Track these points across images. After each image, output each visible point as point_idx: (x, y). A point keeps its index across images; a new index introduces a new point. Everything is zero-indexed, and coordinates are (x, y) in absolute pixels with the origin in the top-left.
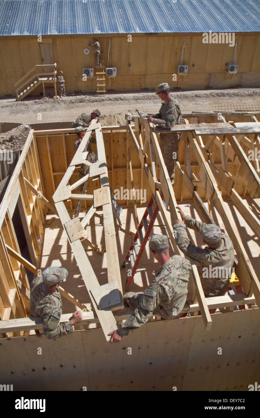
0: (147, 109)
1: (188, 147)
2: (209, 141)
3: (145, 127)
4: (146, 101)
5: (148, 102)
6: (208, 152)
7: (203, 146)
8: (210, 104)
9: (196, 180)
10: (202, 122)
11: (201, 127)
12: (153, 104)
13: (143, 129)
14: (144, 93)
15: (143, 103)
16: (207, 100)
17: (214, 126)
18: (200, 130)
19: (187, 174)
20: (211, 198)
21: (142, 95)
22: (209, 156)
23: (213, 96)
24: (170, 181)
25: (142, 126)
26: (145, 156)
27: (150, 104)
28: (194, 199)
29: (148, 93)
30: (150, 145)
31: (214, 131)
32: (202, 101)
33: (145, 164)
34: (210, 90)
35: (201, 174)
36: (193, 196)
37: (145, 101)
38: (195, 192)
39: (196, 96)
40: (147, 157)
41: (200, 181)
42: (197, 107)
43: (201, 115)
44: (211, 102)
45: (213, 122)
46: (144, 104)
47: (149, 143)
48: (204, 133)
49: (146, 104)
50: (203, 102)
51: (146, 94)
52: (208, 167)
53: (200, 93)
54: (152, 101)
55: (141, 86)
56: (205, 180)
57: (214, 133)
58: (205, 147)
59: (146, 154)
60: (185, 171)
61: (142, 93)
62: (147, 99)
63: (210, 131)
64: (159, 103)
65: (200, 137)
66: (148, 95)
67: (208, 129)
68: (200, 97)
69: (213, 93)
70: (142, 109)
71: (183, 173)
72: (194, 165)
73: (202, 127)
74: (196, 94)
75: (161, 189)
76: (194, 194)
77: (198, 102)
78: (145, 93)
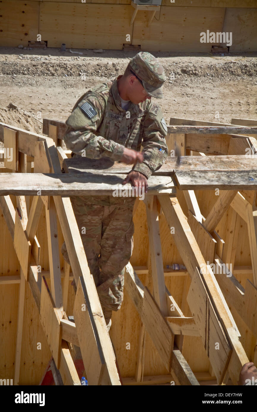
0: (43, 102)
1: (157, 219)
2: (217, 206)
3: (35, 158)
4: (40, 79)
5: (47, 81)
6: (213, 234)
7: (199, 217)
8: (224, 96)
9: (179, 316)
10: (197, 152)
11: (192, 167)
12: (59, 90)
13: (29, 162)
14: (34, 56)
15: (31, 85)
16: (215, 84)
17: (231, 164)
18: (190, 174)
19: (153, 299)
20: (222, 372)
21: (29, 61)
22: (217, 245)
23: (232, 73)
24: (103, 319)
25: (26, 155)
26: (33, 243)
27: (53, 88)
28: (172, 373)
29: (46, 57)
30: (47, 212)
31: (228, 177)
32: (202, 86)
33: (32, 267)
34: (225, 55)
35: (192, 299)
36: (171, 366)
37: (37, 78)
38: (177, 352)
39: (184, 71)
40: (39, 246)
41: (190, 321)
42: (186, 103)
43: (194, 132)
44: (227, 91)
45: (227, 153)
46: (34, 88)
47: (44, 206)
48: (201, 182)
49: (42, 88)
50: (204, 89)
51: (41, 58)
52: (212, 281)
53: (196, 65)
54: (57, 79)
55: (26, 34)
56: (203, 319)
57: (230, 182)
58: (204, 219)
59: (36, 238)
60: (147, 290)
61: (29, 56)
62: (43, 73)
63: (219, 179)
64: (80, 86)
65: (192, 193)
66: (47, 61)
67: (212, 171)
68: (195, 74)
69: (232, 65)
70: (27, 102)
71: (143, 295)
72: (175, 271)
73: (196, 165)
74: (184, 65)
75: (78, 342)
76: (173, 357)
77: (189, 89)
78: (39, 57)
